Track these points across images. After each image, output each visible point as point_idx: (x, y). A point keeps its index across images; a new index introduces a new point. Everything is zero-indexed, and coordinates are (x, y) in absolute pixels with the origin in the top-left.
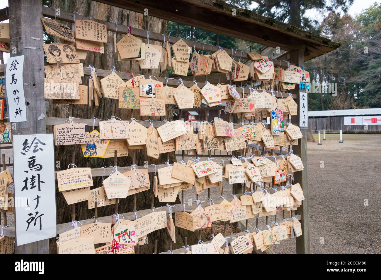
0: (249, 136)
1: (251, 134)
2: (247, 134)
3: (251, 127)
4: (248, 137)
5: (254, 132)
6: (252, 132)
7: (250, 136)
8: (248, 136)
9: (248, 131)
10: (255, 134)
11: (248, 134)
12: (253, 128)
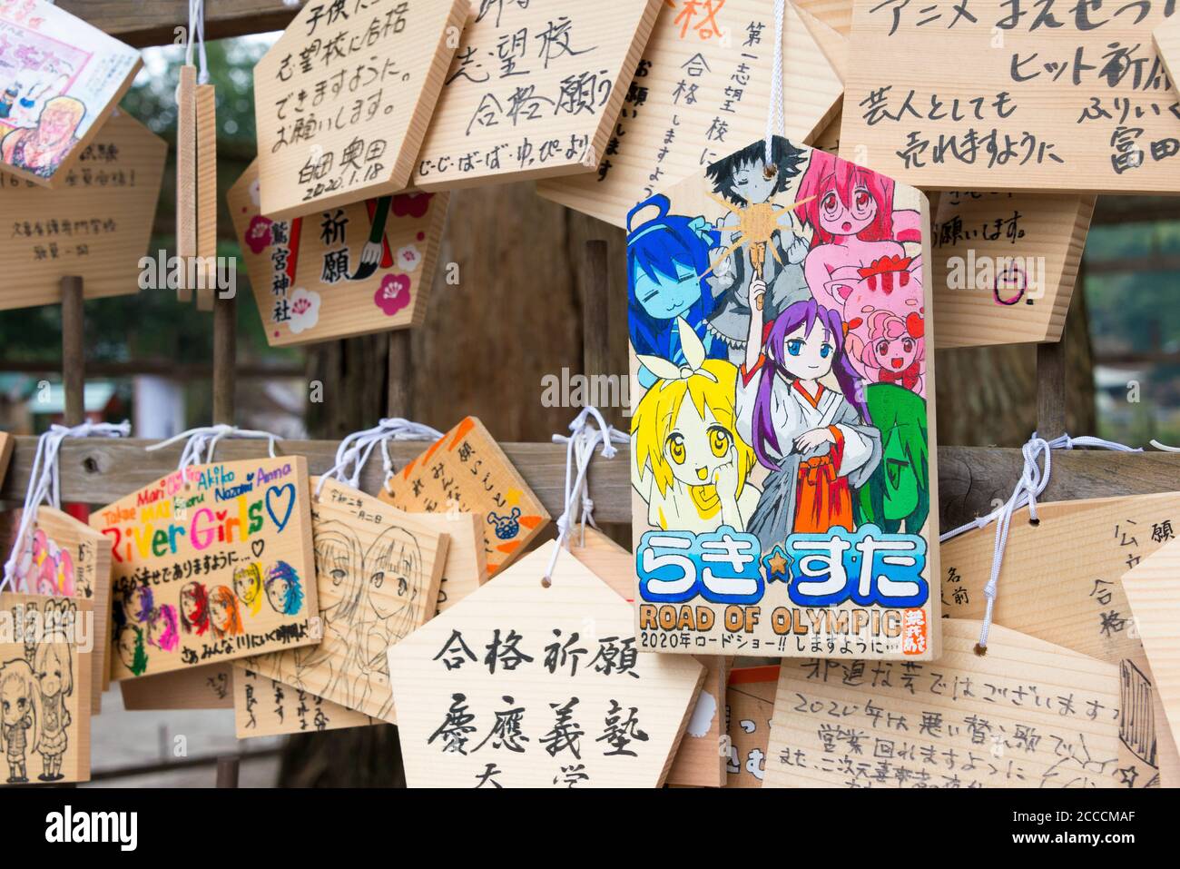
0: (219, 616)
1: (247, 587)
2: (199, 594)
3: (257, 493)
4: (209, 638)
5: (285, 571)
6: (267, 563)
7: (234, 622)
8: (200, 620)
9: (216, 548)
10: (292, 604)
11: (214, 581)
12: (280, 504)
